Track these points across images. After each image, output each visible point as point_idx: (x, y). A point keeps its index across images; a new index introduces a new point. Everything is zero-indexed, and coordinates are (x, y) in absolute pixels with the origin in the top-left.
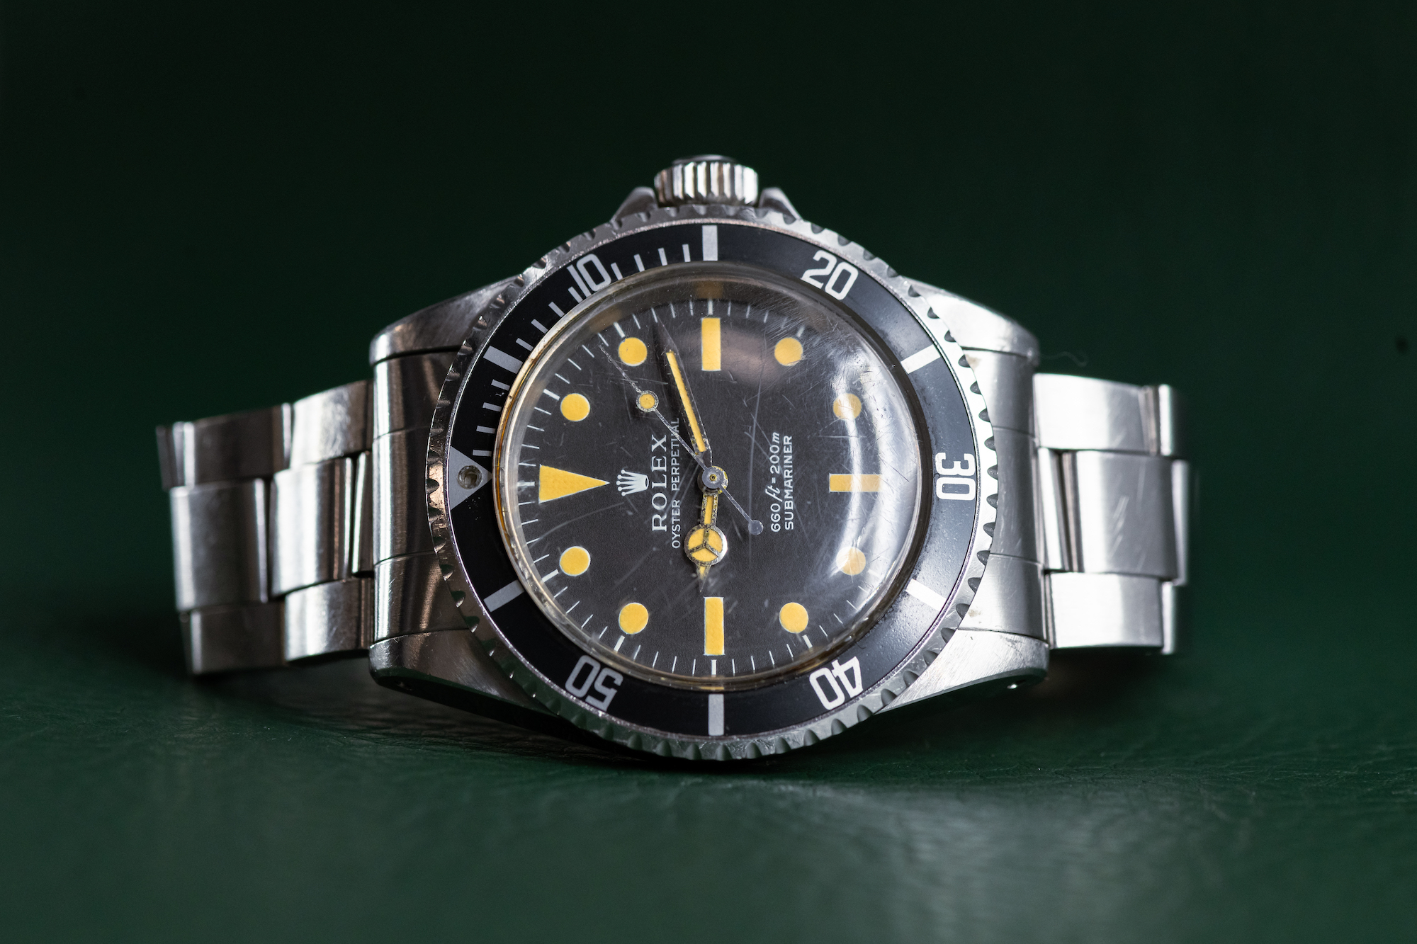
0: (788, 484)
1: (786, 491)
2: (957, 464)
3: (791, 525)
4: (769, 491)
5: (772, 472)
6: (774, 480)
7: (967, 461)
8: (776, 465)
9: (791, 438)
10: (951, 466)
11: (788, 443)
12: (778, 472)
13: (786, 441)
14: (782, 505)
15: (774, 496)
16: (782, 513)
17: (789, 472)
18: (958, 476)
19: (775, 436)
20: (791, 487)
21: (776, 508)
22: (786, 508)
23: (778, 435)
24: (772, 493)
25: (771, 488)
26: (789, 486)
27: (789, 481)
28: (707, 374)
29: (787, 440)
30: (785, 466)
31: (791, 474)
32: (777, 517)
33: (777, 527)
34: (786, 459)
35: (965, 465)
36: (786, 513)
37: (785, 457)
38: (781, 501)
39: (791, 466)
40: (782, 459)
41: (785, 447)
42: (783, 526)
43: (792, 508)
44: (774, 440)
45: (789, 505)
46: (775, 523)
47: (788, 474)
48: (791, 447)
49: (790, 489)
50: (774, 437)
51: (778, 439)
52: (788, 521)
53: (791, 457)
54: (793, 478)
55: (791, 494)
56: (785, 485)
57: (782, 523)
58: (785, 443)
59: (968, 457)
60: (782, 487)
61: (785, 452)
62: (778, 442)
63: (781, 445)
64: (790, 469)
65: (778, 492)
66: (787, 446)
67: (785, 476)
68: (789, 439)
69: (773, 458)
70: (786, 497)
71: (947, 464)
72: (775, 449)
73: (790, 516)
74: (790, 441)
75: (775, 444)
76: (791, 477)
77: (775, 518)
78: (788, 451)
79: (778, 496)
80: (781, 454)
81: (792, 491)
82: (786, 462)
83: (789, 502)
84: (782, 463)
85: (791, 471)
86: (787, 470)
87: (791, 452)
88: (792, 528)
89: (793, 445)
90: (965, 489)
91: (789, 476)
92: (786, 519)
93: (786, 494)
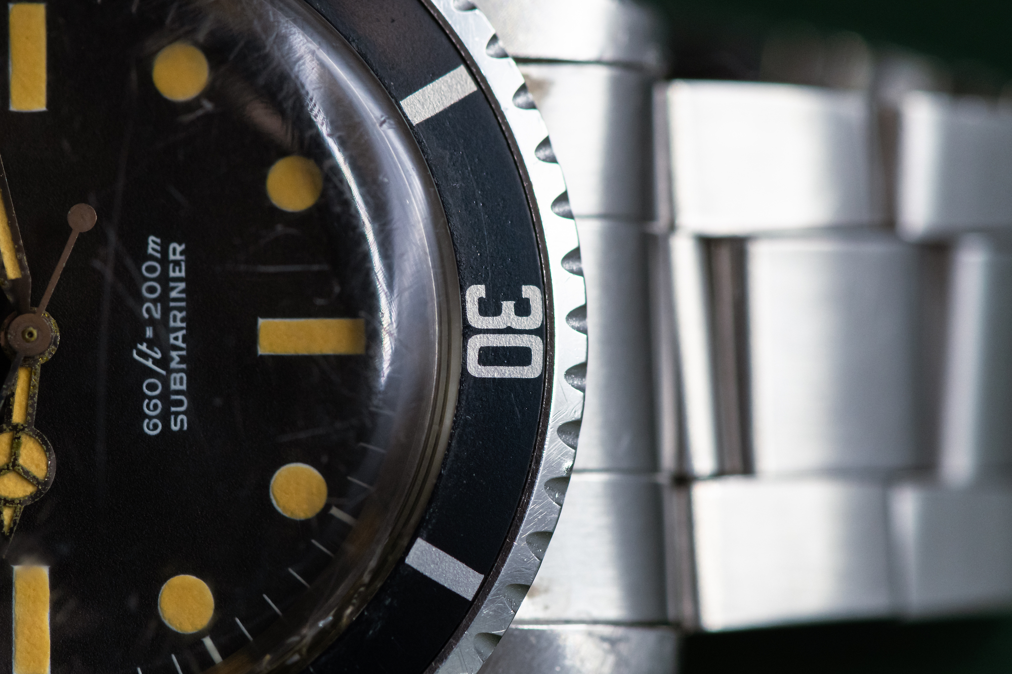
0: (177, 339)
1: (174, 354)
2: (508, 306)
3: (182, 421)
4: (141, 354)
5: (146, 316)
6: (149, 333)
7: (527, 300)
8: (154, 301)
9: (183, 246)
10: (497, 312)
11: (178, 257)
12: (157, 315)
13: (174, 253)
14: (165, 382)
15: (149, 363)
16: (165, 397)
17: (180, 315)
18: (509, 330)
19: (153, 244)
20: (184, 346)
21: (152, 387)
22: (173, 387)
23: (158, 241)
24: (145, 356)
25: (143, 347)
26: (180, 343)
27: (180, 334)
28: (21, 115)
29: (176, 250)
30: (172, 304)
31: (182, 320)
32: (156, 406)
33: (155, 427)
34: (173, 288)
35: (523, 309)
36: (174, 397)
37: (172, 284)
38: (164, 372)
39: (183, 304)
40: (166, 290)
41: (171, 266)
42: (166, 425)
43: (184, 387)
44: (150, 251)
45: (179, 382)
46: (150, 418)
47: (177, 319)
48: (183, 264)
49: (181, 349)
50: (151, 245)
51: (158, 248)
52: (177, 414)
53: (182, 285)
54: (187, 328)
55: (183, 360)
56: (172, 341)
57: (165, 417)
58: (172, 257)
59: (530, 292)
60: (167, 349)
61: (172, 274)
62: (158, 255)
63: (164, 261)
64: (180, 309)
65: (158, 356)
66: (177, 263)
67: (172, 324)
68: (179, 248)
69: (149, 289)
70: (173, 365)
71: (489, 307)
72: (151, 269)
73: (180, 403)
74: (181, 253)
75: (153, 258)
76: (184, 325)
77: (152, 409)
78: (177, 274)
79: (155, 362)
80: (164, 280)
81: (184, 353)
82: (174, 294)
83: (178, 376)
84: (164, 299)
85: (184, 314)
86: (176, 312)
87: (183, 274)
88: (185, 427)
89: (187, 262)
90: (522, 356)
91: (179, 324)
92: (173, 409)
93: (172, 359)
